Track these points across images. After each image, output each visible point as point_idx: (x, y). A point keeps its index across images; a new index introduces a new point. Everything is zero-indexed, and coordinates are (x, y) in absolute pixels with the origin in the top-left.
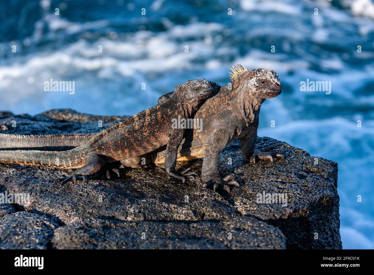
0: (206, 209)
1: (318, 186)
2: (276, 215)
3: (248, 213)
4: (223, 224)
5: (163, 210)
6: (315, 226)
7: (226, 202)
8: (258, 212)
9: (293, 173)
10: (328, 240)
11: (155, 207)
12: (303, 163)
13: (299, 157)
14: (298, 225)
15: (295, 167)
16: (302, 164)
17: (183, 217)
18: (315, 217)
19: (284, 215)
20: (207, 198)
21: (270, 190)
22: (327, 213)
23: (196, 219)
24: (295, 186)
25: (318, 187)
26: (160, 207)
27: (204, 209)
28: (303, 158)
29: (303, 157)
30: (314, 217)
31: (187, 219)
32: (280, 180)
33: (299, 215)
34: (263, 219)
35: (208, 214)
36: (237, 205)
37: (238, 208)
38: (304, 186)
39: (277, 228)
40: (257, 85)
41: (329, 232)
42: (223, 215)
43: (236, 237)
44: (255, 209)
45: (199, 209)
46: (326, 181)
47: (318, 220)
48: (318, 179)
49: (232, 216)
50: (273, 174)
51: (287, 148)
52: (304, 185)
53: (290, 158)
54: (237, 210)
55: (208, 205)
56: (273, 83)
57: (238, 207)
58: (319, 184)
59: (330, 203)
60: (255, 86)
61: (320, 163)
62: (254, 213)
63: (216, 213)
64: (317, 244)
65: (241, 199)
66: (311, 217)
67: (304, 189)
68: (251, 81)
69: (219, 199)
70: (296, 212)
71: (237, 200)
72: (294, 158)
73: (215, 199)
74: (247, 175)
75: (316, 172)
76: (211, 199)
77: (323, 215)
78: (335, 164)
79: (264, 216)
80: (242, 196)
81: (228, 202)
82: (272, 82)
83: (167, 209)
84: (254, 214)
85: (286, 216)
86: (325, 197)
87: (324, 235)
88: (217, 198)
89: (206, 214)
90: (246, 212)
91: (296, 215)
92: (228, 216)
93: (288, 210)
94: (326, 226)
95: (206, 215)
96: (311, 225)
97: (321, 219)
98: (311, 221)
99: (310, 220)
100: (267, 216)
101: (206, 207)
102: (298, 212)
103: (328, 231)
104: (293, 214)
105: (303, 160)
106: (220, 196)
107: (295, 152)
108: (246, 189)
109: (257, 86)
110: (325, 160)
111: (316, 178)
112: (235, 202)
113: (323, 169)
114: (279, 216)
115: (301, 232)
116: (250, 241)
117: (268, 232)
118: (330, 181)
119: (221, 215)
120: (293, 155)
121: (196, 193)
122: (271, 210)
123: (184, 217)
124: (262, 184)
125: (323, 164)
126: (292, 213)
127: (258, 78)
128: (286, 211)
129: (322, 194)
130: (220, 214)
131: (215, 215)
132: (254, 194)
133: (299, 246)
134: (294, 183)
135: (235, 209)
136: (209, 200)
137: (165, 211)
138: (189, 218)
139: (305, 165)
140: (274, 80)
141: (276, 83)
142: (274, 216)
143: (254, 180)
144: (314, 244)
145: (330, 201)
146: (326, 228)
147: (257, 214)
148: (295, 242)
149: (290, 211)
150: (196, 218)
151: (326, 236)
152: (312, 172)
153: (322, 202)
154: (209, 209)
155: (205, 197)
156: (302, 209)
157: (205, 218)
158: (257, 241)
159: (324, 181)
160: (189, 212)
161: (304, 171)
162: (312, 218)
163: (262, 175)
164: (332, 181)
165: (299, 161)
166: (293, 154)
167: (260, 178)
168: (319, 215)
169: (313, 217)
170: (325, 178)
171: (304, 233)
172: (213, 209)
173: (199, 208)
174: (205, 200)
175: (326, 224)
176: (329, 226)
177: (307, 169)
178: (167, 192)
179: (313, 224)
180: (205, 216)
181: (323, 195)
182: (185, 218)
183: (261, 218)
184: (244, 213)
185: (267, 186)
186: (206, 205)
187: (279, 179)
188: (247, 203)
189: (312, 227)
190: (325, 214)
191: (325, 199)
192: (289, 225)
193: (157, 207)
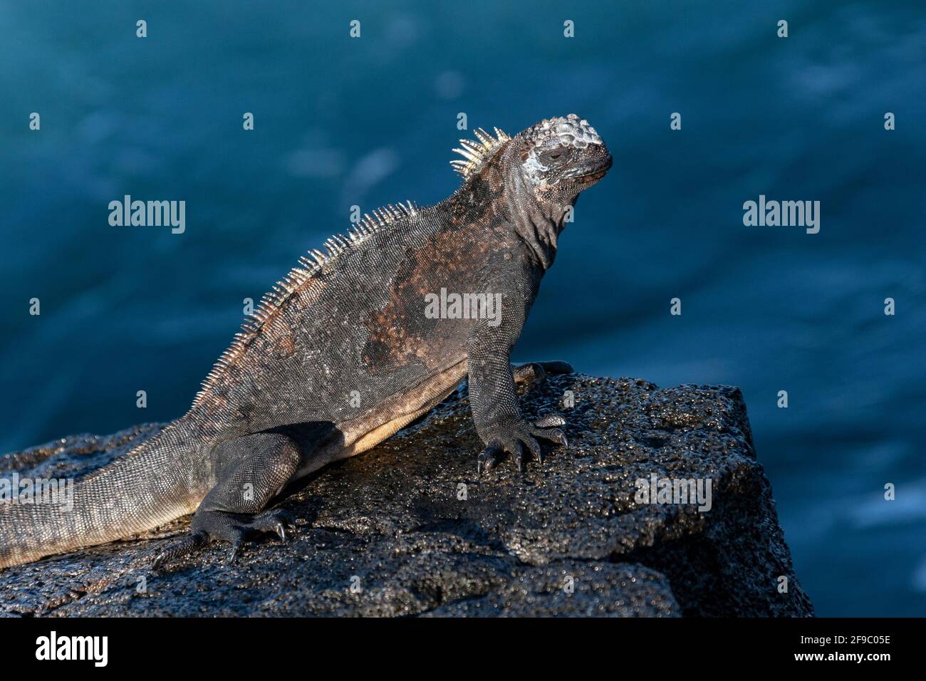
0: (441, 575)
1: (708, 452)
2: (625, 541)
3: (551, 558)
4: (499, 597)
5: (332, 607)
6: (728, 552)
7: (484, 550)
8: (577, 547)
9: (632, 439)
10: (772, 585)
11: (308, 605)
12: (648, 410)
13: (631, 398)
14: (686, 558)
15: (631, 425)
16: (646, 412)
17: (388, 609)
18: (722, 529)
19: (644, 535)
20: (433, 552)
21: (586, 493)
22: (749, 516)
23: (425, 605)
24: (647, 466)
25: (709, 454)
26: (322, 602)
27: (437, 576)
28: (643, 400)
29: (643, 396)
30: (720, 529)
31: (401, 613)
32: (604, 464)
33: (680, 530)
34: (596, 558)
35: (451, 587)
36: (515, 550)
37: (519, 555)
38: (671, 461)
39: (639, 564)
40: (545, 170)
41: (767, 565)
42: (488, 578)
43: (547, 608)
44: (565, 542)
45: (424, 581)
46: (723, 436)
47: (731, 537)
48: (702, 436)
49: (513, 574)
50: (578, 456)
51: (592, 386)
52: (671, 457)
53: (608, 407)
54: (520, 560)
55: (441, 566)
56: (582, 147)
57: (518, 553)
58: (707, 447)
59: (751, 485)
60: (542, 172)
61: (694, 398)
62: (567, 551)
63: (470, 578)
64: (747, 600)
65: (519, 533)
66: (713, 530)
67: (674, 466)
68: (526, 167)
69: (462, 547)
70: (673, 523)
71: (509, 538)
72: (619, 404)
73: (454, 548)
74: (510, 477)
75: (690, 422)
76: (444, 552)
77: (741, 521)
78: (735, 392)
79: (595, 550)
80: (519, 526)
81: (488, 548)
82: (577, 148)
83: (342, 602)
84: (568, 554)
85: (651, 538)
86: (734, 472)
87: (757, 575)
88: (458, 547)
89: (444, 588)
90: (546, 557)
91: (673, 530)
92: (502, 577)
93: (652, 522)
94: (755, 549)
95: (446, 592)
96: (719, 552)
97: (740, 532)
98: (715, 541)
99: (712, 537)
100: (602, 549)
101: (439, 573)
102: (678, 521)
103: (765, 563)
104: (664, 529)
105: (645, 403)
106: (462, 540)
107: (617, 390)
108: (524, 506)
109: (547, 173)
110: (705, 388)
111: (697, 435)
112: (508, 545)
113: (706, 412)
114: (633, 541)
115: (696, 575)
116: (583, 605)
117: (621, 576)
118: (735, 435)
119: (483, 581)
120: (613, 398)
121: (397, 551)
122: (609, 532)
123: (392, 608)
124: (560, 485)
125: (701, 399)
126: (664, 526)
127: (540, 153)
128: (647, 525)
129: (724, 466)
130: (481, 578)
131: (469, 586)
132: (549, 512)
133: (703, 614)
134: (644, 461)
135: (514, 560)
136: (440, 555)
137: (339, 608)
138: (407, 609)
139: (655, 414)
140: (580, 140)
141: (590, 144)
142: (620, 542)
143: (534, 483)
144: (738, 600)
145: (751, 479)
146: (757, 554)
147: (575, 552)
148: (690, 604)
149: (656, 521)
150: (423, 604)
151: (762, 575)
152: (679, 426)
153: (731, 486)
154: (448, 574)
155: (426, 552)
156: (685, 513)
157: (445, 598)
158: (602, 602)
159: (719, 438)
160: (401, 592)
161: (659, 428)
162: (717, 532)
163: (550, 467)
164: (739, 433)
165: (637, 408)
166: (613, 396)
167: (547, 474)
168: (731, 523)
169: (717, 528)
170: (718, 430)
171: (706, 576)
172: (458, 572)
173: (423, 578)
174: (431, 558)
175: (755, 545)
176: (764, 549)
177: (664, 420)
178: (319, 569)
179: (723, 547)
180: (443, 595)
181: (727, 468)
182: (395, 612)
183: (590, 556)
184: (541, 560)
185: (574, 487)
186: (438, 568)
187: (599, 463)
188: (539, 538)
189: (722, 556)
190: (745, 519)
191: (736, 476)
192: (664, 560)
193: (316, 604)
